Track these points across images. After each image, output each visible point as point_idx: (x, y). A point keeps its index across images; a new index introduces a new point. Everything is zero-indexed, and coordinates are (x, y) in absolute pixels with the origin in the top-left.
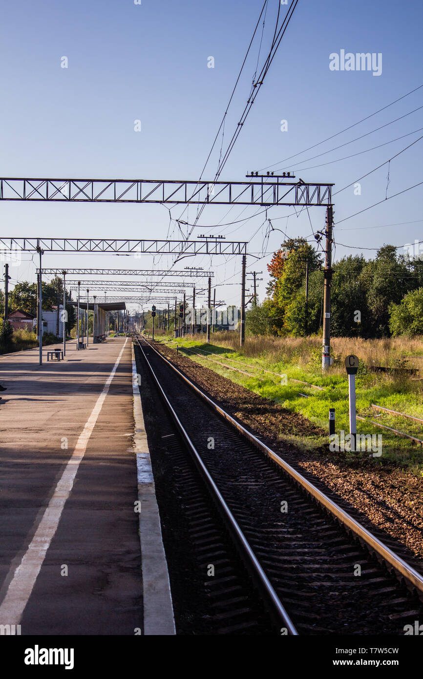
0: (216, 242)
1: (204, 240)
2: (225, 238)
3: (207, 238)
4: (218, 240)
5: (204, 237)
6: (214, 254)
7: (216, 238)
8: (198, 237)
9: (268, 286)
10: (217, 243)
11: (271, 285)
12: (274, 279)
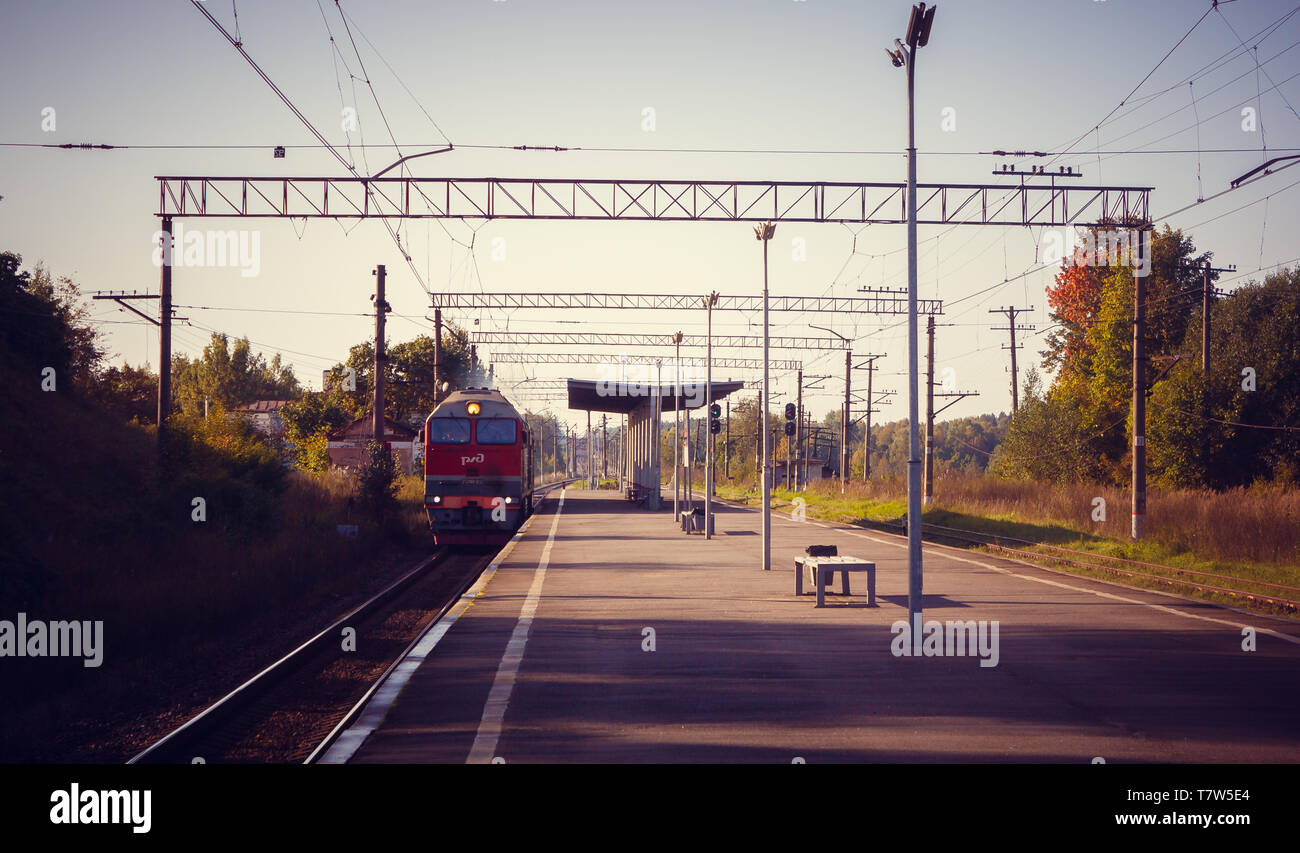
0: (1053, 188)
1: (1016, 180)
2: (1080, 175)
3: (1022, 174)
4: (1060, 181)
5: (1013, 173)
6: (1048, 224)
7: (1053, 174)
8: (995, 173)
9: (1047, 348)
10: (1056, 192)
11: (1053, 344)
12: (1061, 328)
